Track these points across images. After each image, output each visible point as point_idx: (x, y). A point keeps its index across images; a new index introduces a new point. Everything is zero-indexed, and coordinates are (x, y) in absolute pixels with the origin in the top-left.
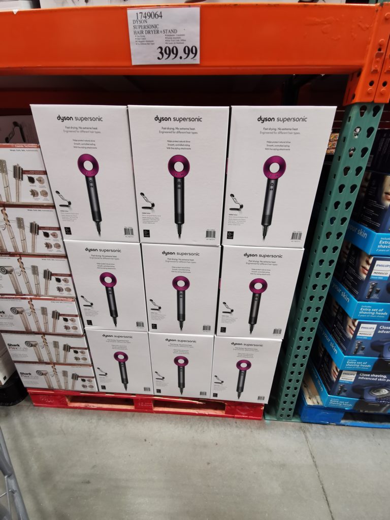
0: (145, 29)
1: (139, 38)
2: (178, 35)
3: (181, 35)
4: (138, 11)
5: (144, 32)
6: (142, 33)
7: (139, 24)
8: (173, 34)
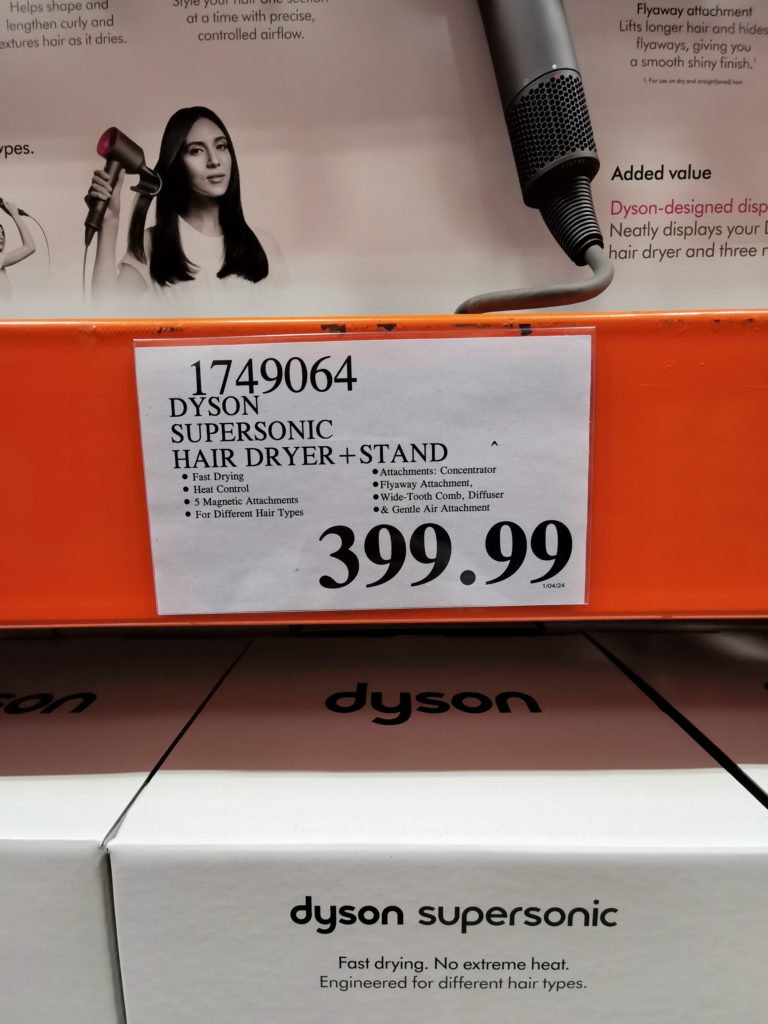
0: (246, 443)
1: (204, 484)
2: (456, 471)
3: (472, 471)
4: (206, 352)
5: (240, 458)
6: (228, 458)
7: (205, 418)
8: (420, 464)
